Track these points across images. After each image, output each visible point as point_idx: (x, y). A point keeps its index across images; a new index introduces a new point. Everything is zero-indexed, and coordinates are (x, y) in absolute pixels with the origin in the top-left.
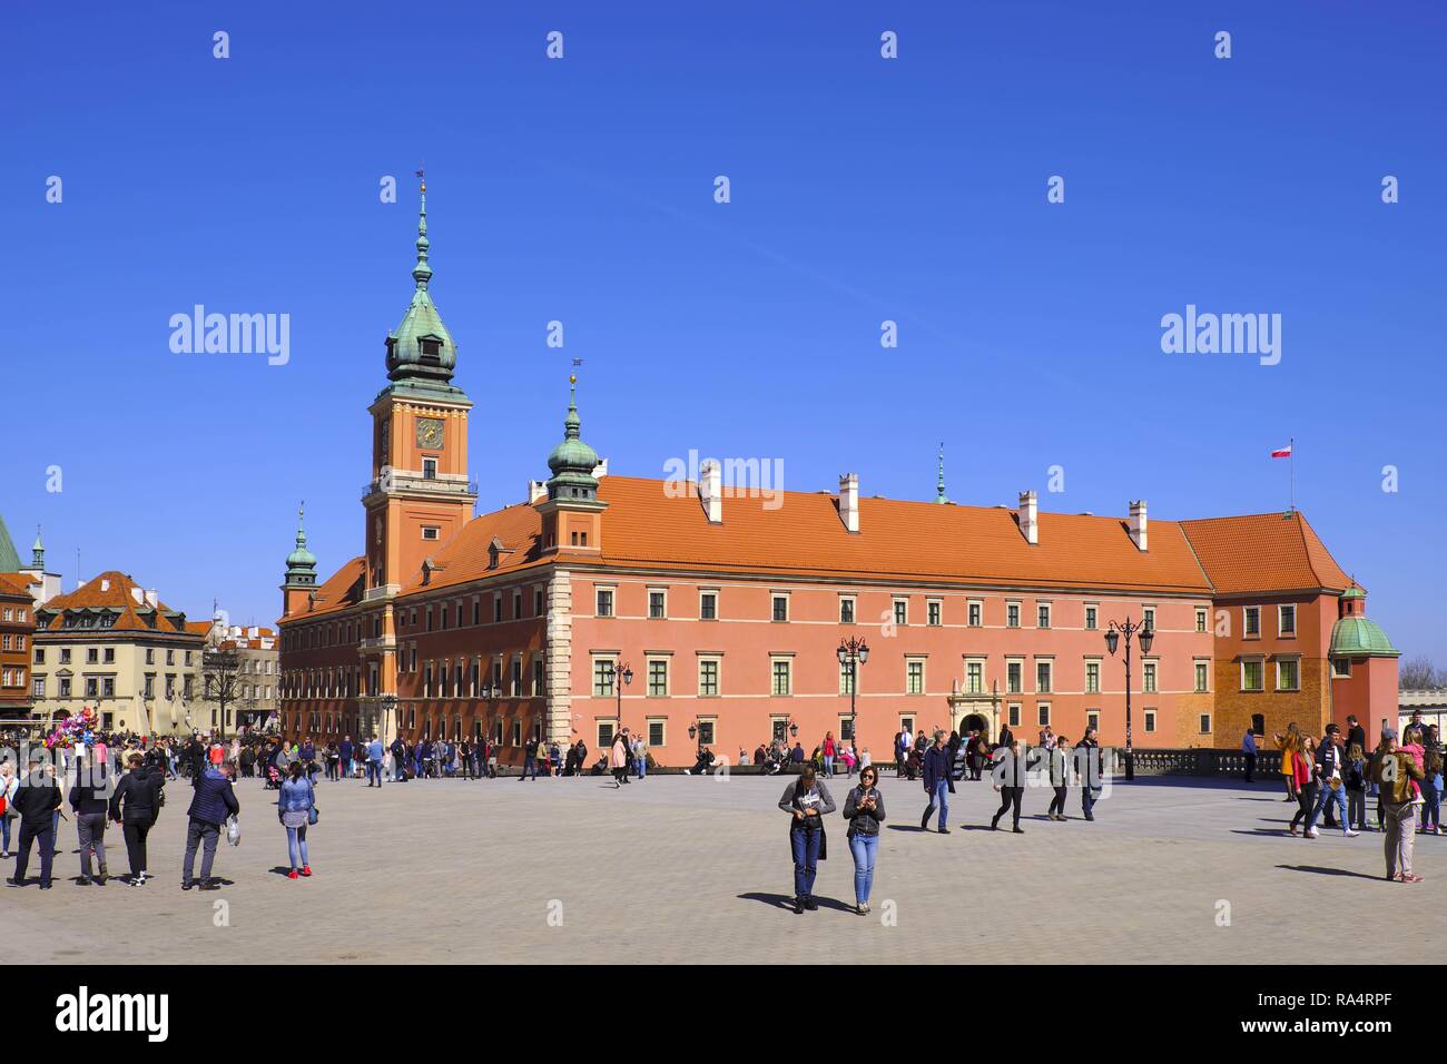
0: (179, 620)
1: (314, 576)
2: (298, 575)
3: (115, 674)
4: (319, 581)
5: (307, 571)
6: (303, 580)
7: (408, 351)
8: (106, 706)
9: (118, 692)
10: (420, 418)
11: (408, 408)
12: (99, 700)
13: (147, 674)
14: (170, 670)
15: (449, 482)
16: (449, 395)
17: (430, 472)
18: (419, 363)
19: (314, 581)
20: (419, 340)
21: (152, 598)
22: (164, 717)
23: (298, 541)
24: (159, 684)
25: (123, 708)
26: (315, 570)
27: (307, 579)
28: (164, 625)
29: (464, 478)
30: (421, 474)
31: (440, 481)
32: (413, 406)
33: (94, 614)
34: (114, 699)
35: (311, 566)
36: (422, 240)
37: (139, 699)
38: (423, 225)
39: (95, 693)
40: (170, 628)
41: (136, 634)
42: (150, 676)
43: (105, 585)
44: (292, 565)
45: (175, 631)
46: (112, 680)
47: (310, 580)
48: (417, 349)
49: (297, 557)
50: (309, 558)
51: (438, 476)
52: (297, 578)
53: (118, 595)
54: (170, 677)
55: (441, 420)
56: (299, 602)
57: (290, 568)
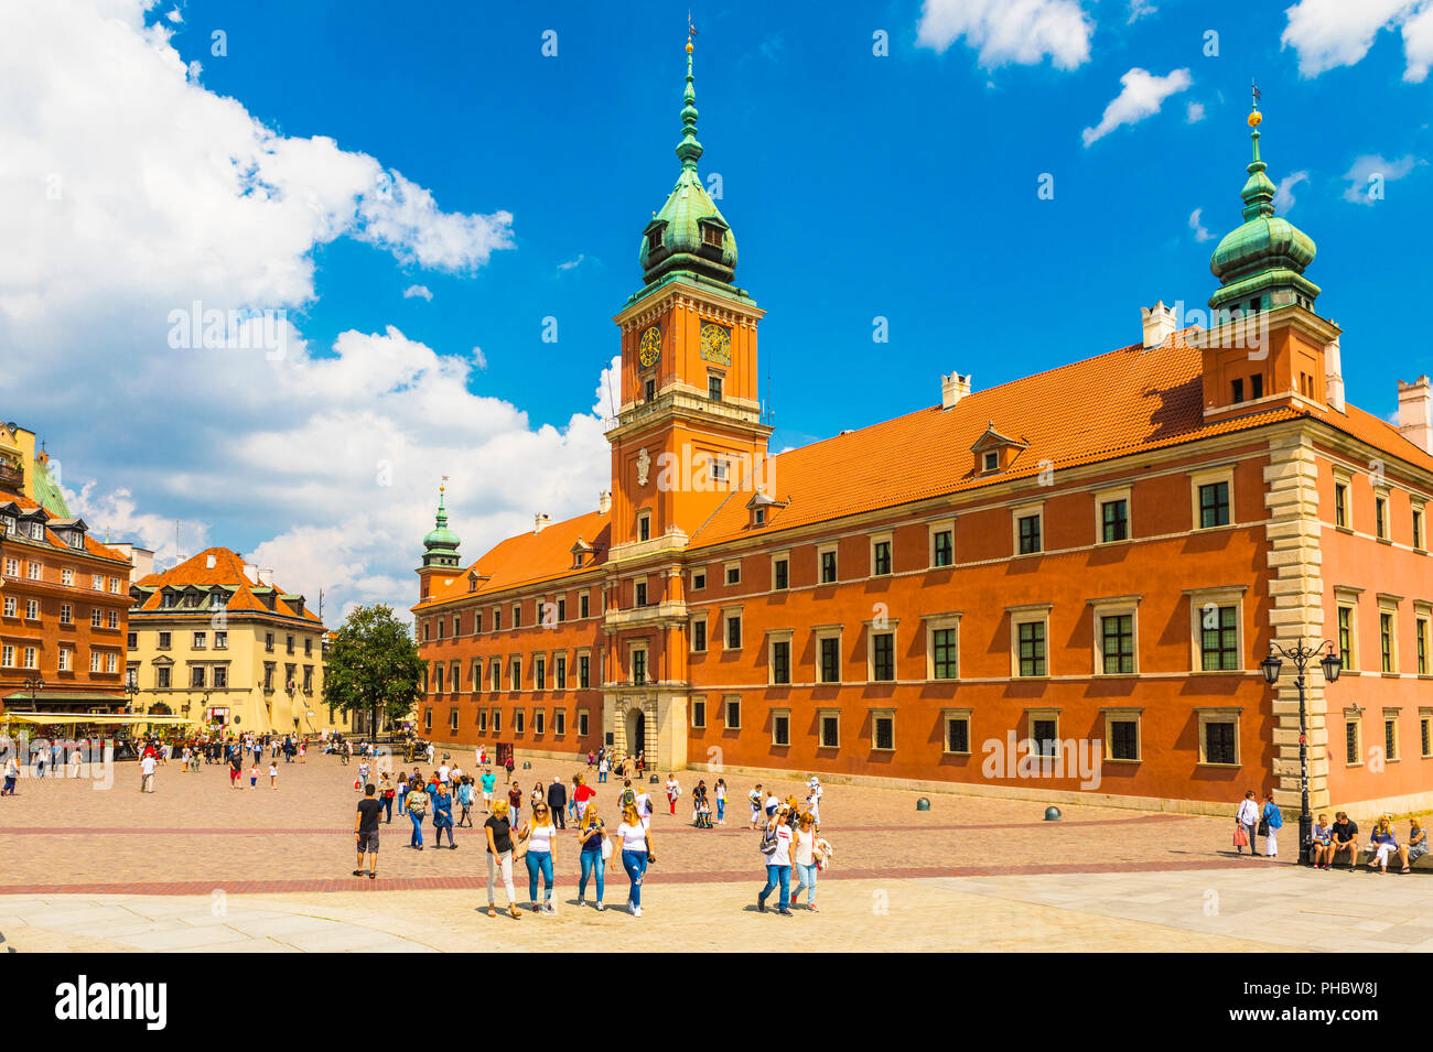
0: (298, 604)
1: (457, 558)
2: (441, 557)
3: (228, 662)
4: (463, 564)
5: (450, 551)
6: (446, 561)
7: (688, 235)
8: (217, 699)
9: (231, 684)
10: (704, 322)
11: (691, 304)
12: (208, 693)
13: (267, 663)
14: (291, 660)
15: (739, 408)
17: (716, 394)
18: (699, 254)
19: (457, 564)
20: (701, 223)
21: (266, 579)
22: (285, 713)
23: (439, 519)
24: (279, 676)
25: (238, 702)
26: (458, 551)
27: (450, 562)
28: (282, 609)
29: (755, 405)
30: (706, 394)
31: (729, 406)
32: (697, 303)
33: (201, 592)
34: (227, 691)
35: (453, 546)
37: (258, 692)
38: (690, 90)
39: (202, 684)
40: (289, 612)
41: (255, 616)
42: (270, 667)
43: (211, 562)
44: (432, 545)
45: (295, 615)
46: (224, 669)
47: (454, 561)
48: (697, 233)
49: (440, 536)
50: (452, 537)
51: (727, 399)
52: (439, 559)
53: (228, 572)
54: (290, 669)
55: (728, 329)
57: (430, 549)
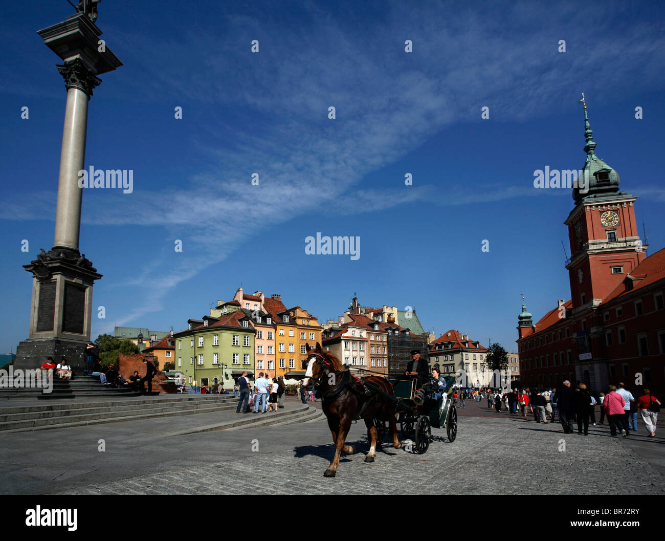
0: (477, 344)
1: (531, 321)
2: (523, 322)
3: (454, 364)
4: (534, 323)
5: (528, 320)
9: (456, 370)
10: (602, 212)
11: (594, 207)
12: (449, 373)
13: (467, 363)
14: (475, 362)
15: (626, 242)
16: (620, 196)
18: (597, 186)
23: (523, 309)
26: (531, 319)
27: (528, 323)
28: (471, 346)
29: (636, 237)
35: (530, 317)
36: (589, 131)
38: (588, 124)
39: (448, 371)
40: (474, 347)
41: (461, 349)
43: (449, 335)
44: (521, 318)
47: (530, 323)
48: (596, 179)
49: (524, 315)
50: (529, 314)
51: (619, 239)
53: (454, 337)
54: (475, 365)
55: (616, 211)
56: (526, 332)
57: (520, 320)
